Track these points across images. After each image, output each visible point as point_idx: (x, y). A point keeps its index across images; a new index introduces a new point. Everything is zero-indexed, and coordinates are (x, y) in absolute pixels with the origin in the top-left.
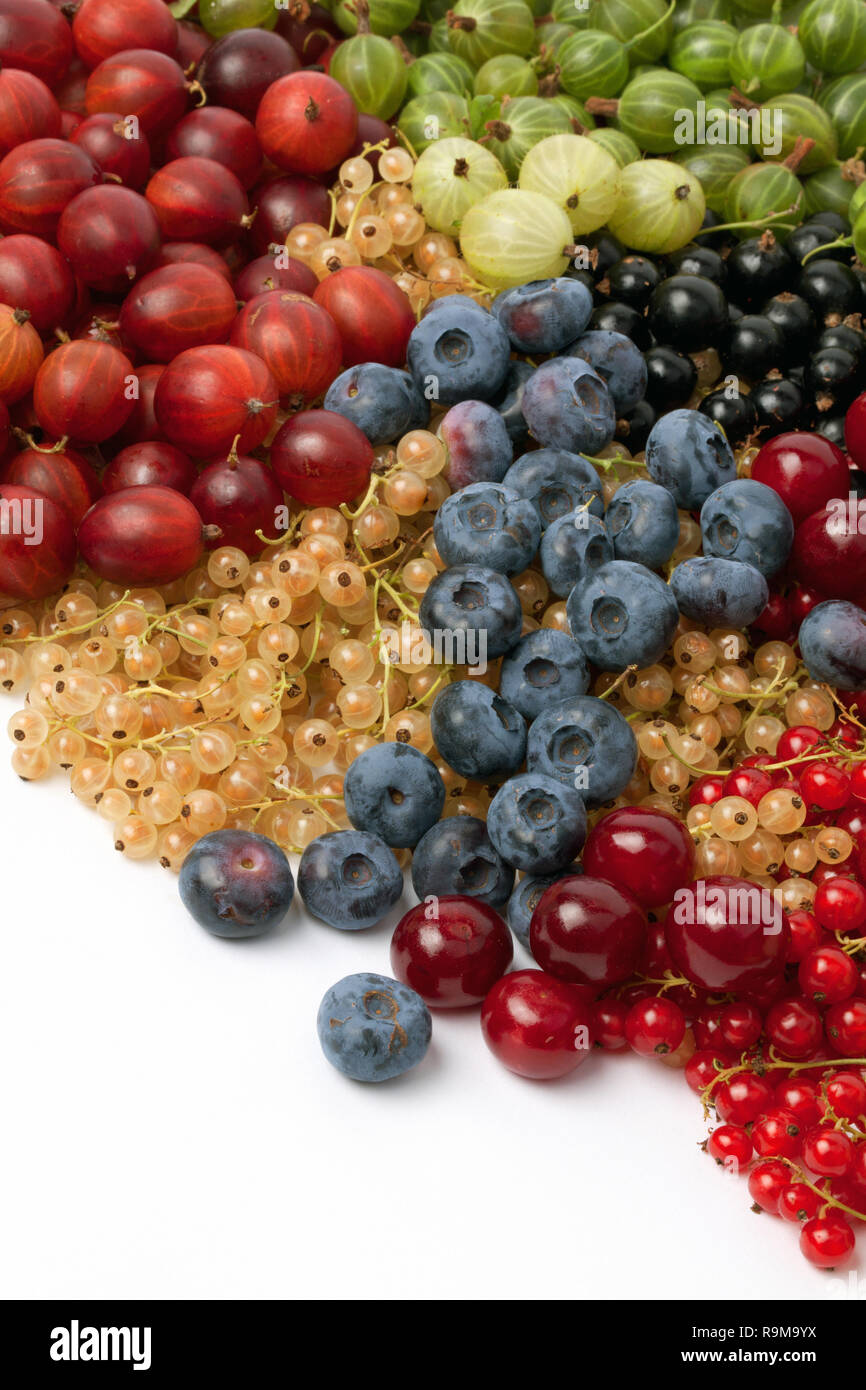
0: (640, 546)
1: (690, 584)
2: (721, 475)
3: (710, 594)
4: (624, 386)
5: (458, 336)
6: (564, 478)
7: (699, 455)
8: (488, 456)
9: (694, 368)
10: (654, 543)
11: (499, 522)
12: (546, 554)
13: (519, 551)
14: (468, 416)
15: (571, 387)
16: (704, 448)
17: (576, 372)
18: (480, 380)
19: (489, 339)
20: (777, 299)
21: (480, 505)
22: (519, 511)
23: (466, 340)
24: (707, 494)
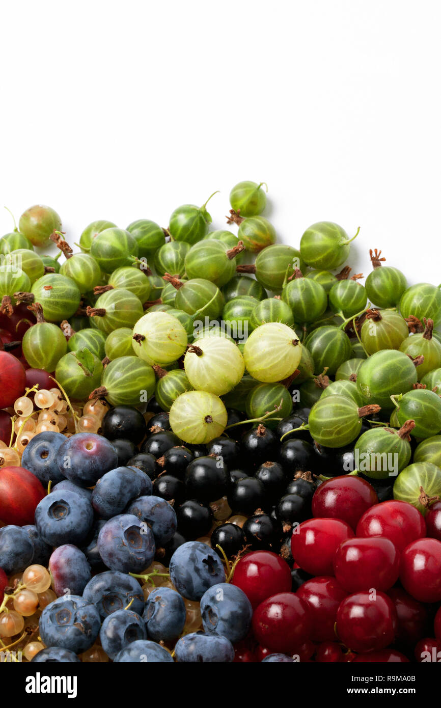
0: (160, 628)
1: (182, 651)
2: (212, 580)
3: (193, 658)
4: (161, 529)
5: (62, 504)
6: (117, 589)
7: (197, 570)
8: (73, 578)
9: (211, 511)
10: (168, 625)
11: (72, 620)
12: (102, 636)
13: (83, 637)
14: (63, 555)
15: (122, 534)
16: (201, 565)
17: (127, 525)
18: (73, 528)
19: (80, 506)
20: (264, 465)
21: (64, 610)
22: (84, 613)
23: (67, 507)
24: (204, 592)
